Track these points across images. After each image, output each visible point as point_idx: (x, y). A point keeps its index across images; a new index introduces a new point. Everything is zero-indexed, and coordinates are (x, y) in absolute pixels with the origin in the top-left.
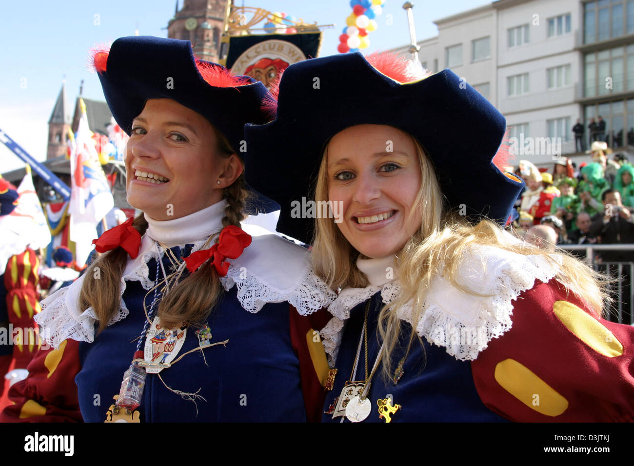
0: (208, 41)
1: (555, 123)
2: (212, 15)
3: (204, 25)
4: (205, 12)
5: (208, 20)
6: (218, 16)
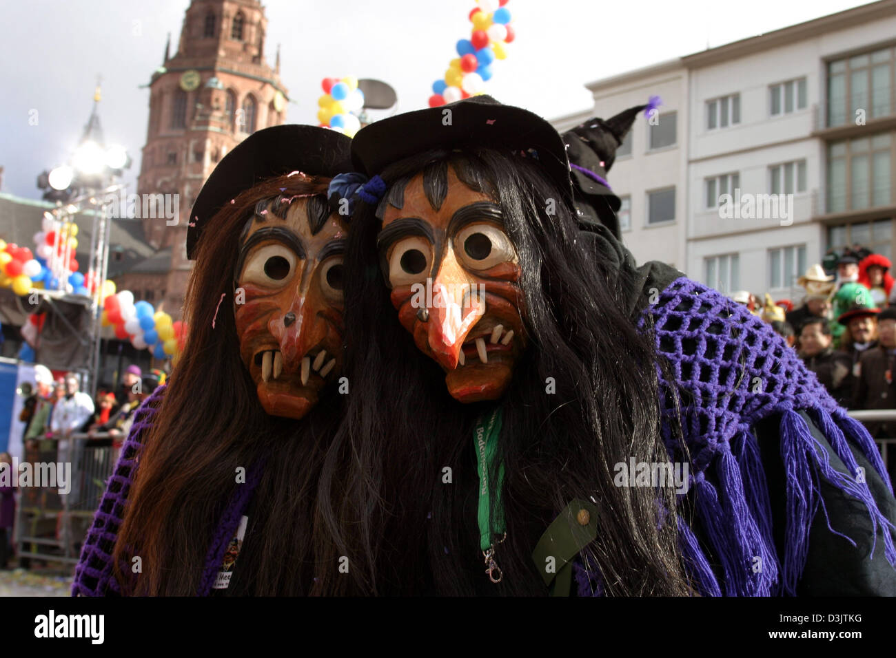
0: (218, 109)
1: (782, 254)
2: (225, 67)
3: (213, 83)
4: (214, 62)
5: (219, 75)
6: (235, 69)
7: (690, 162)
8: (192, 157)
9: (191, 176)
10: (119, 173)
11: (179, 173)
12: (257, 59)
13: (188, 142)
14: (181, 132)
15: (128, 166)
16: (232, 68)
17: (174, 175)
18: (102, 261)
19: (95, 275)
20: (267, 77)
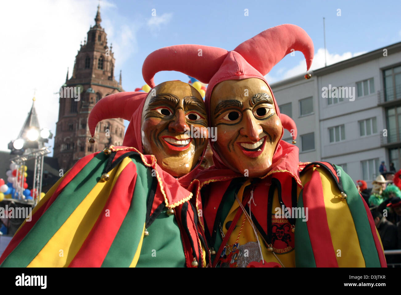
0: (92, 103)
1: (368, 163)
2: (96, 83)
3: (90, 90)
4: (91, 80)
5: (93, 86)
6: (100, 83)
7: (320, 121)
8: (80, 126)
9: (80, 135)
10: (46, 141)
11: (75, 134)
12: (111, 78)
13: (78, 119)
14: (75, 114)
15: (51, 137)
16: (99, 83)
17: (72, 135)
18: (39, 183)
19: (36, 190)
20: (116, 86)
